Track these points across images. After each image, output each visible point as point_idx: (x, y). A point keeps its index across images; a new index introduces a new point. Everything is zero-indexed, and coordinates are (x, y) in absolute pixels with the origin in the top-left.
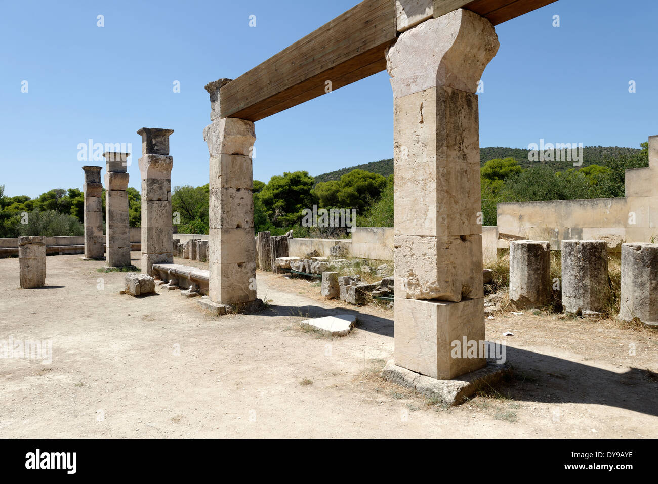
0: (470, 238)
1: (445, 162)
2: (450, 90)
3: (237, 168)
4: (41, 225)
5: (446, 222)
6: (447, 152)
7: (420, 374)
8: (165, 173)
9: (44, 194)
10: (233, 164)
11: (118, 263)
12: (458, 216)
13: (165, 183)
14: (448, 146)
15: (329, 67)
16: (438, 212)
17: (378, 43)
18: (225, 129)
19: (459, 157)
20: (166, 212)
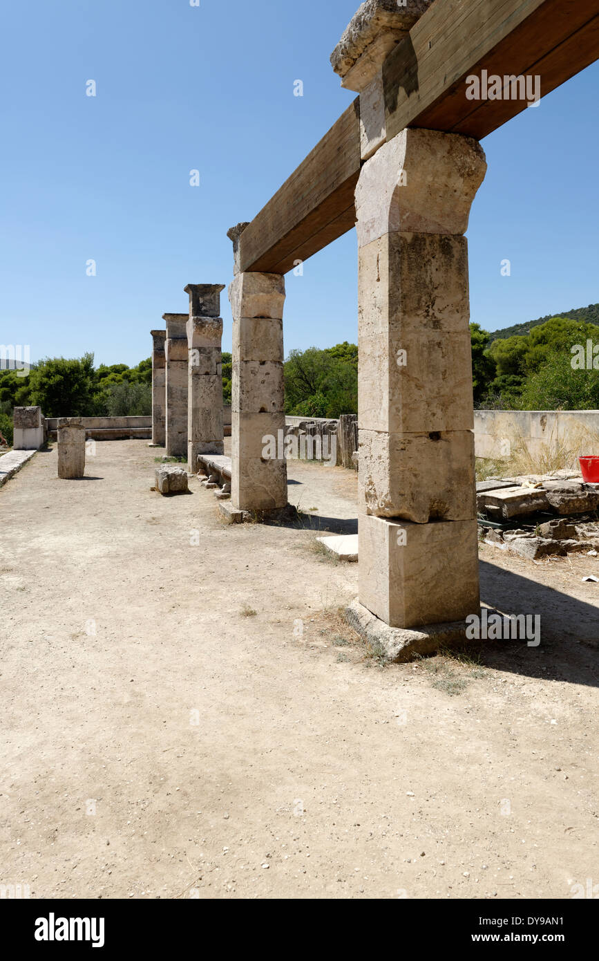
0: (449, 435)
1: (400, 334)
2: (409, 237)
3: (260, 335)
4: (131, 402)
5: (400, 414)
6: (402, 319)
7: (376, 616)
8: (214, 339)
9: (143, 362)
10: (255, 330)
11: (177, 452)
12: (423, 406)
13: (214, 352)
14: (404, 312)
15: (314, 207)
16: (390, 400)
17: (348, 175)
18: (244, 286)
19: (425, 325)
20: (215, 390)
